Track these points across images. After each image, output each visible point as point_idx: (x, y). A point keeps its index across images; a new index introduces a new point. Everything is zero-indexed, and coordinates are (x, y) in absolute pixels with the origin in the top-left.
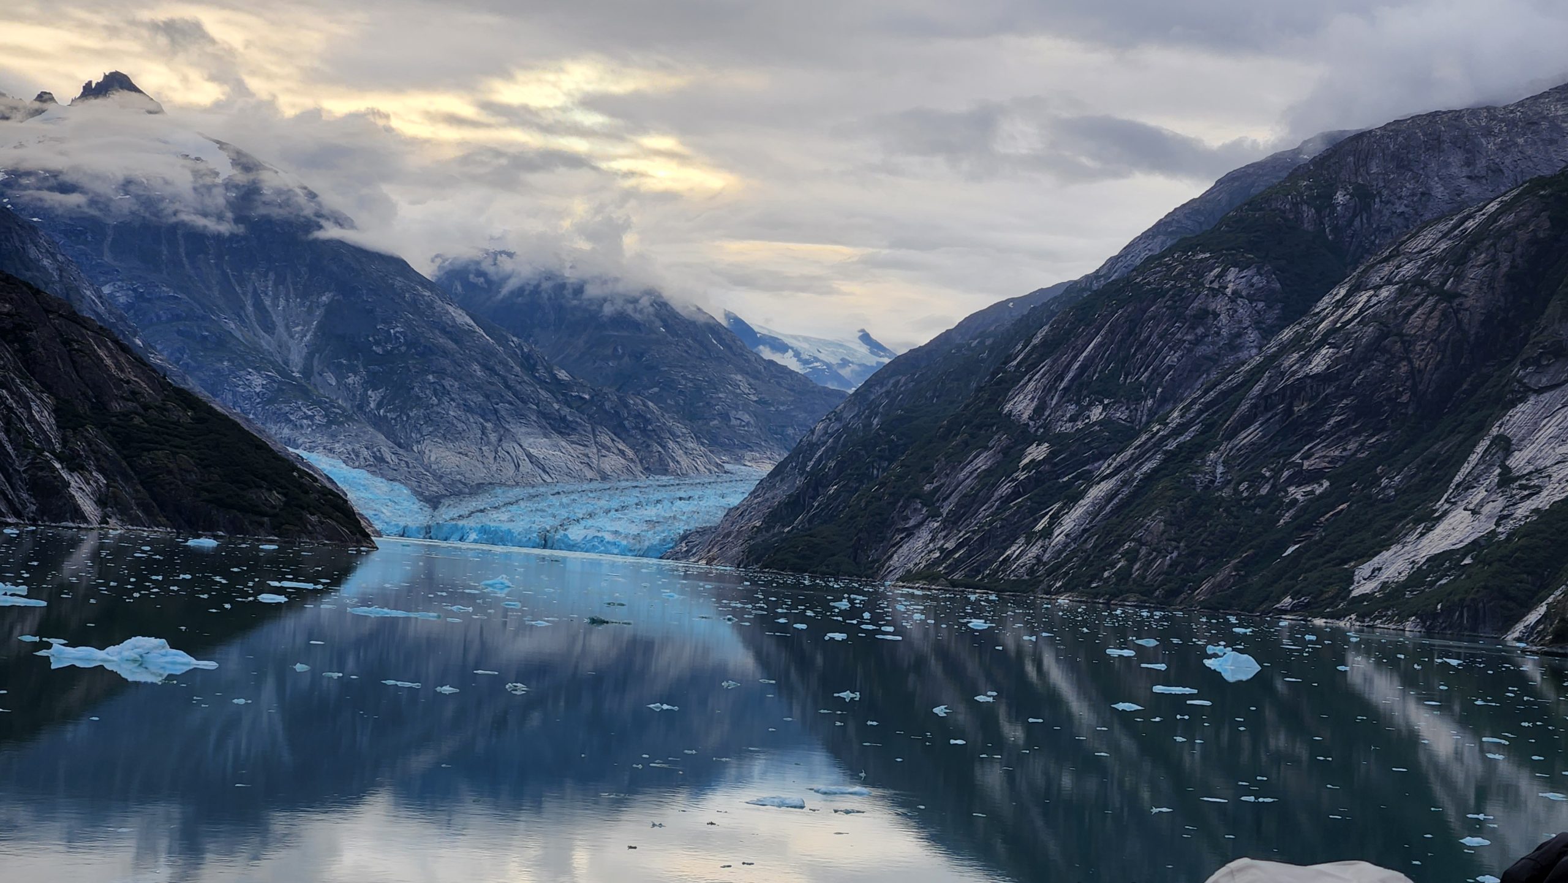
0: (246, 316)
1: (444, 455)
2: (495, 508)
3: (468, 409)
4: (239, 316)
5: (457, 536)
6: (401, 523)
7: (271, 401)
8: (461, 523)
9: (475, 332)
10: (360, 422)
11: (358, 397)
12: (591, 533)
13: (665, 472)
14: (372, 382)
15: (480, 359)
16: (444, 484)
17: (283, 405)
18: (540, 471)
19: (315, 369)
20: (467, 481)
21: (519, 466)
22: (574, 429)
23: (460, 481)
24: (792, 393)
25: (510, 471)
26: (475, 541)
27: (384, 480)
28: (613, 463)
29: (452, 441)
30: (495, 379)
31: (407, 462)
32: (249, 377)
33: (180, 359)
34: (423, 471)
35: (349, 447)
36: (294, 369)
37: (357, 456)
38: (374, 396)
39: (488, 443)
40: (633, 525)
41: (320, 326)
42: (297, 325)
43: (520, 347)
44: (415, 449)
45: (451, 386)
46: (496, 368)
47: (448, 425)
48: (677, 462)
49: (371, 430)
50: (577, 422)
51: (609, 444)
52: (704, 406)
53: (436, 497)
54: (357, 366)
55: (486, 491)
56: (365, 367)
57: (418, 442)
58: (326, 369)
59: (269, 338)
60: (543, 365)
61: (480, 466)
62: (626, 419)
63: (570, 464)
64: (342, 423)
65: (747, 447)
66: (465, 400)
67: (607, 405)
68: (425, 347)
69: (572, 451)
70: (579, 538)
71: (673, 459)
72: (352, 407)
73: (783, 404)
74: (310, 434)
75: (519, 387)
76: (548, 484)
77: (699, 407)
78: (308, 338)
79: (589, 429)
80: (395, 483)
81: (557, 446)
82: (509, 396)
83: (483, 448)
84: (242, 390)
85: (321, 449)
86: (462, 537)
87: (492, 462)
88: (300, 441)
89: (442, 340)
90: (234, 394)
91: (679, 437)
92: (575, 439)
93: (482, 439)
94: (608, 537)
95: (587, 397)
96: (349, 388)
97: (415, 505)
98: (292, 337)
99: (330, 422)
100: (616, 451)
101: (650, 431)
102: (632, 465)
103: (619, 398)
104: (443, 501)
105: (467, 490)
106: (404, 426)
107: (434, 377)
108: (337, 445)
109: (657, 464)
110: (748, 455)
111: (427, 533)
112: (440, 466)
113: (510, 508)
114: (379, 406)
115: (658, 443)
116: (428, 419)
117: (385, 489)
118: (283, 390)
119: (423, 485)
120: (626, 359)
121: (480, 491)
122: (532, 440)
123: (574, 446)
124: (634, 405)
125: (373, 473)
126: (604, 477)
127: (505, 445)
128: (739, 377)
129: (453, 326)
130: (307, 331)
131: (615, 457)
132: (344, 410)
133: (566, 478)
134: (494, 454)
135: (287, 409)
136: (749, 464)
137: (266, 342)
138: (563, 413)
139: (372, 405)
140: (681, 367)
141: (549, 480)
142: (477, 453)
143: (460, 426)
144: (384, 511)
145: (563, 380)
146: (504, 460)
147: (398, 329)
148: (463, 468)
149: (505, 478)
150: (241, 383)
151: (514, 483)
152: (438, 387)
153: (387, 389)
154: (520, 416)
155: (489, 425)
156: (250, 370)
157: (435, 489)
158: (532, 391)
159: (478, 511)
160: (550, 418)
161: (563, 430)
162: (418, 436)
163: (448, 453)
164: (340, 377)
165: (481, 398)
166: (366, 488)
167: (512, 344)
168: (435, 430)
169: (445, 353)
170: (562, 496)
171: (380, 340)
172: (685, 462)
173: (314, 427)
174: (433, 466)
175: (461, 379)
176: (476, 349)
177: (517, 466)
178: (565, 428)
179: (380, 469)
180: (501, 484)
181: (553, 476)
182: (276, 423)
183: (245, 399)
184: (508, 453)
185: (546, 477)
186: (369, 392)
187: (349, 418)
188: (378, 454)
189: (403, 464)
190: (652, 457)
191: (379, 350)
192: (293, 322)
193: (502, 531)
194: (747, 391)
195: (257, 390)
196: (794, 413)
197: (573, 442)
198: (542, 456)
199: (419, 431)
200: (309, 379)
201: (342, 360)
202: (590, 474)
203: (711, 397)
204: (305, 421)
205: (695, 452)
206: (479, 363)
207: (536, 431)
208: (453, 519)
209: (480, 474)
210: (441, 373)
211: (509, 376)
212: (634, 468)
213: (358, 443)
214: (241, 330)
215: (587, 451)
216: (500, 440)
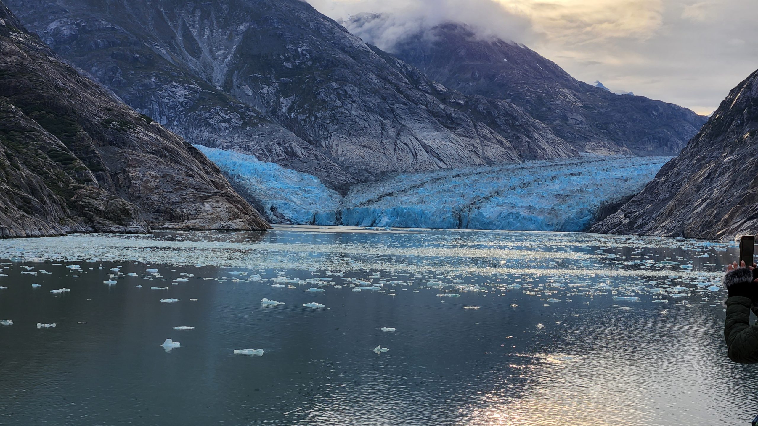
0: (176, 44)
1: (349, 148)
2: (403, 191)
3: (368, 109)
4: (170, 44)
5: (368, 220)
6: (311, 211)
7: (193, 108)
8: (371, 207)
9: (369, 52)
10: (273, 123)
11: (272, 103)
12: (505, 210)
13: (535, 157)
14: (284, 91)
15: (375, 71)
16: (351, 173)
17: (203, 112)
18: (436, 159)
19: (235, 83)
20: (372, 170)
21: (417, 155)
22: (459, 124)
23: (366, 170)
24: (606, 101)
25: (410, 160)
26: (388, 225)
27: (294, 171)
28: (494, 151)
29: (356, 137)
30: (388, 85)
31: (315, 155)
32: (173, 89)
33: (113, 78)
34: (331, 162)
35: (262, 144)
36: (217, 84)
37: (270, 152)
38: (285, 103)
39: (388, 137)
40: (543, 200)
41: (240, 49)
42: (220, 49)
43: (404, 66)
44: (323, 144)
45: (352, 91)
46: (389, 77)
47: (351, 123)
48: (543, 149)
49: (283, 129)
50: (461, 119)
51: (489, 135)
52: (547, 111)
53: (344, 185)
54: (270, 79)
55: (390, 178)
56: (277, 79)
57: (326, 138)
58: (243, 83)
59: (196, 61)
60: (424, 80)
61: (382, 156)
62: (498, 117)
63: (460, 153)
64: (256, 124)
65: (586, 139)
66: (365, 102)
67: (480, 107)
68: (328, 60)
69: (461, 142)
70: (494, 216)
71: (540, 147)
72: (267, 112)
73: (602, 108)
74: (228, 135)
75: (409, 92)
76: (444, 169)
77: (543, 112)
78: (229, 59)
79: (472, 124)
80: (305, 174)
81: (447, 137)
82: (403, 99)
83: (384, 142)
84: (167, 101)
85: (237, 147)
86: (374, 222)
87: (393, 153)
88: (218, 142)
89: (342, 56)
90: (160, 105)
91: (540, 130)
92: (462, 132)
93: (382, 134)
94: (523, 213)
95: (462, 102)
96: (264, 97)
97: (325, 193)
98: (215, 59)
99: (245, 124)
100: (494, 141)
101: (518, 126)
102: (510, 152)
103: (489, 102)
104: (351, 187)
105: (373, 178)
106: (312, 125)
107: (337, 84)
108: (251, 143)
109: (527, 152)
110: (588, 145)
111: (337, 219)
112: (346, 158)
113: (417, 190)
114: (290, 110)
115: (526, 135)
116: (334, 119)
117: (295, 179)
118: (203, 99)
119: (332, 175)
120: (482, 80)
121: (385, 178)
122: (425, 133)
123: (461, 138)
124: (502, 106)
125: (286, 166)
126: (490, 163)
127: (403, 138)
128: (566, 91)
129: (350, 47)
130: (228, 54)
131: (495, 146)
132: (258, 113)
133: (458, 164)
134: (394, 146)
135: (207, 114)
136: (590, 151)
137: (193, 63)
138: (448, 112)
139: (284, 110)
140: (525, 84)
141: (444, 166)
142: (379, 146)
143: (362, 123)
144: (294, 199)
145: (441, 91)
146: (403, 151)
147: (304, 48)
148: (368, 159)
149: (405, 166)
150: (166, 94)
151: (414, 170)
152: (341, 92)
153: (296, 96)
154: (413, 114)
155: (387, 122)
156: (175, 84)
157: (344, 178)
158: (421, 95)
159: (386, 195)
160: (438, 116)
161: (450, 126)
162: (326, 133)
163: (353, 147)
164: (256, 88)
165: (378, 100)
166: (276, 178)
167: (398, 65)
168: (341, 127)
169: (346, 65)
170: (462, 178)
171: (289, 57)
172: (549, 149)
173: (231, 129)
174: (340, 158)
175: (360, 85)
176: (371, 63)
177: (415, 156)
178: (452, 124)
179: (292, 163)
180: (404, 172)
181: (447, 163)
182: (197, 127)
183: (170, 108)
184: (406, 145)
185: (441, 164)
186: (282, 99)
187: (262, 119)
188: (289, 149)
189: (312, 157)
190: (522, 146)
191: (289, 65)
192: (217, 47)
193: (415, 213)
194: (574, 100)
195: (181, 100)
196: (612, 114)
197: (460, 135)
198: (436, 147)
199: (326, 129)
200: (229, 91)
201: (257, 75)
202: (478, 161)
203: (551, 104)
204: (223, 124)
205: (555, 142)
206: (375, 74)
207: (428, 126)
208: (363, 204)
209: (383, 164)
210: (343, 81)
211: (400, 83)
212: (512, 155)
213: (271, 140)
214: (172, 55)
215: (472, 142)
216: (398, 134)
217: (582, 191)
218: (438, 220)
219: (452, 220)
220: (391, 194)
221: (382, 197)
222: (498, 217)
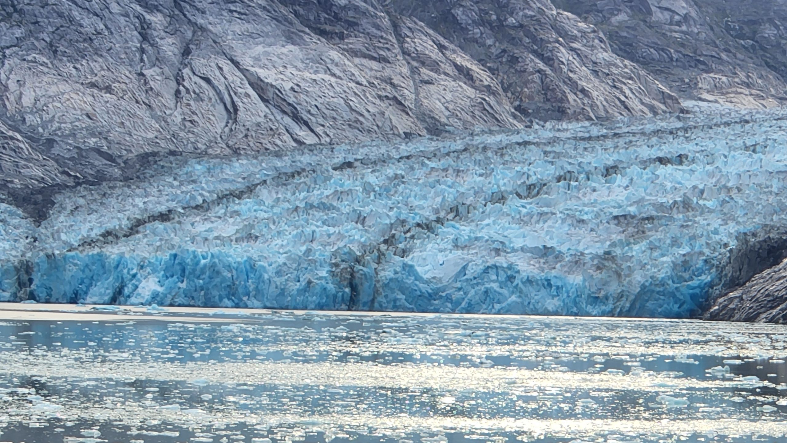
1: (53, 90)
2: (197, 207)
13: (560, 113)
16: (57, 160)
18: (288, 120)
20: (114, 151)
21: (236, 110)
22: (352, 25)
23: (98, 151)
28: (449, 96)
29: (71, 59)
34: (4, 129)
39: (158, 61)
47: (59, 21)
48: (583, 91)
50: (356, 9)
51: (435, 54)
53: (40, 192)
55: (164, 171)
61: (142, 112)
63: (355, 103)
71: (574, 86)
76: (311, 148)
79: (386, 22)
81: (320, 60)
83: (148, 72)
87: (171, 103)
91: (574, 39)
92: (359, 46)
93: (142, 51)
100: (449, 69)
101: (514, 27)
102: (491, 100)
104: (58, 198)
105: (117, 172)
110: (705, 80)
112: (45, 117)
115: (534, 52)
122: (259, 49)
123: (357, 60)
126: (436, 129)
127: (199, 63)
131: (451, 84)
133: (349, 133)
134: (173, 84)
136: (710, 98)
141: (310, 139)
142: (134, 84)
143: (88, 23)
146: (199, 98)
148: (103, 120)
149: (205, 140)
151: (228, 151)
155: (156, 19)
157: (38, 173)
163: (63, 87)
168: (30, 34)
172: (598, 91)
177: (232, 112)
180: (200, 156)
181: (319, 130)
184: (207, 80)
185: (302, 133)
190: (526, 83)
197: (354, 53)
198: (287, 86)
205: (615, 71)
207: (268, 29)
209: (144, 135)
215: (388, 72)
216: (186, 52)
217: (686, 205)
218: (295, 287)
219: (331, 287)
220: (164, 217)
221: (140, 223)
222: (456, 277)
